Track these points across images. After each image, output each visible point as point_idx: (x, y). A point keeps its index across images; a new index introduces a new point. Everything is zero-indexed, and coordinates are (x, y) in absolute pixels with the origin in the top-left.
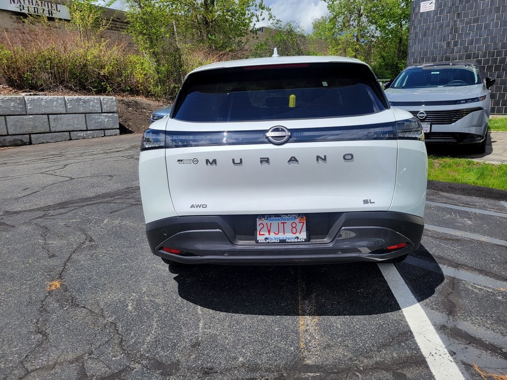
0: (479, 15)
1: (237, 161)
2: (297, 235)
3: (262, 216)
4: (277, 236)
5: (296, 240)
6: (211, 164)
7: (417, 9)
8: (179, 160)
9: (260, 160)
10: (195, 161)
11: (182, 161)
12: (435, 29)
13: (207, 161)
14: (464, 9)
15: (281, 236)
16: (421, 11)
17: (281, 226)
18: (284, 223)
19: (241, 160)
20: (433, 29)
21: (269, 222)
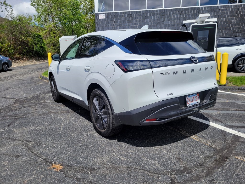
0: (122, 23)
1: (185, 72)
2: (197, 101)
3: (188, 96)
4: (192, 103)
5: (198, 103)
6: (175, 74)
7: (98, 17)
8: (161, 74)
9: (191, 70)
10: (169, 73)
11: (163, 74)
12: (106, 26)
13: (174, 73)
14: (116, 20)
15: (194, 103)
16: (99, 18)
17: (193, 98)
18: (193, 97)
19: (186, 71)
20: (105, 26)
21: (189, 97)
